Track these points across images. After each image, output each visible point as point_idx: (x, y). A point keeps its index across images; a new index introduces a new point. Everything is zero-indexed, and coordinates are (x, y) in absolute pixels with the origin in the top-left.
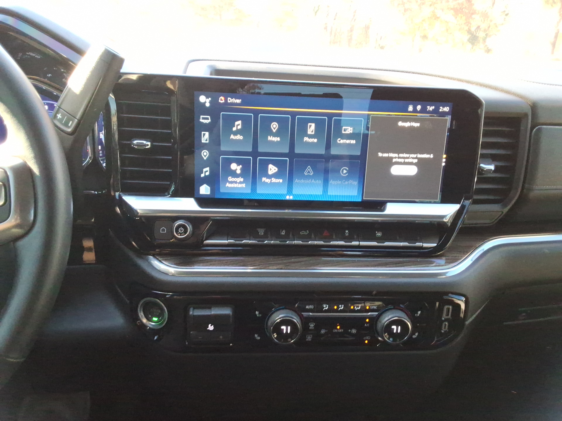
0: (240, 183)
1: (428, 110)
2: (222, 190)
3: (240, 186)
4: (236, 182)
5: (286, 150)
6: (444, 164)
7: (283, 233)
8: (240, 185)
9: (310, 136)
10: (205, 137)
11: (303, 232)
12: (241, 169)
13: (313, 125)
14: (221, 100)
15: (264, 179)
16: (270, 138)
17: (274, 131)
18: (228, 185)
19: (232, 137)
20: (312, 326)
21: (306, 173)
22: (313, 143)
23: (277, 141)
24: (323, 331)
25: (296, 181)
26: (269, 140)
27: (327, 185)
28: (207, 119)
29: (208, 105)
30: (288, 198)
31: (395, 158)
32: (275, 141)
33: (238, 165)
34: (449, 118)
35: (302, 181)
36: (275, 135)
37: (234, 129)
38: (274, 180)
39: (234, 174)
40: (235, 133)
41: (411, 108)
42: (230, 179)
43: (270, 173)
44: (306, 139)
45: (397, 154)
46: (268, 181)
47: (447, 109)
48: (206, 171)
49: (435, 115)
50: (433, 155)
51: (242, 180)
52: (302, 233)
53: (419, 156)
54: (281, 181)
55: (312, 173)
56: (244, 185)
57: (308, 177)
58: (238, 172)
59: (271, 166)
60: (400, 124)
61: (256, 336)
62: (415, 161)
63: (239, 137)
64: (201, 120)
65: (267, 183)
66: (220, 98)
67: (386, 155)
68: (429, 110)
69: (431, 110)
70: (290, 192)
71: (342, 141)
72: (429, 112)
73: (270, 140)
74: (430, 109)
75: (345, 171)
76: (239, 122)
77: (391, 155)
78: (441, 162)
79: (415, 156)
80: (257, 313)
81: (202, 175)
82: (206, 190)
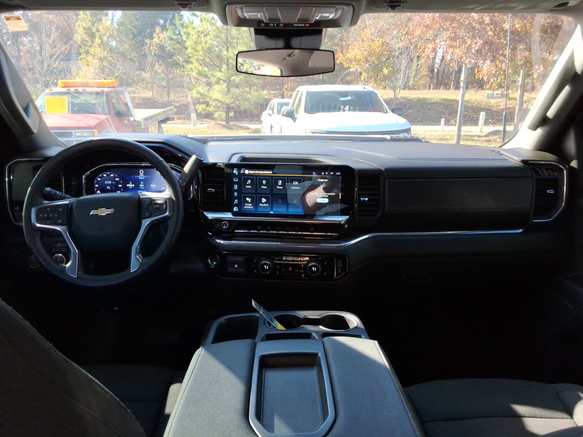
0: (251, 206)
2: (243, 209)
3: (250, 207)
4: (248, 206)
5: (270, 192)
6: (340, 198)
7: (269, 228)
9: (280, 186)
10: (236, 187)
11: (278, 228)
12: (251, 200)
13: (281, 181)
14: (242, 172)
15: (260, 204)
16: (263, 187)
17: (264, 184)
18: (245, 207)
19: (247, 187)
20: (278, 267)
21: (278, 202)
22: (281, 189)
23: (266, 188)
24: (283, 270)
25: (275, 205)
27: (288, 208)
28: (237, 179)
29: (237, 174)
30: (271, 212)
31: (318, 195)
33: (249, 198)
34: (340, 177)
35: (277, 205)
36: (264, 185)
37: (248, 183)
38: (265, 205)
39: (248, 202)
40: (248, 185)
41: (323, 173)
42: (246, 204)
43: (263, 202)
44: (278, 187)
46: (262, 205)
47: (339, 173)
48: (236, 201)
49: (334, 176)
50: (335, 194)
51: (251, 205)
53: (329, 194)
54: (268, 205)
55: (281, 202)
56: (252, 207)
57: (280, 204)
58: (250, 201)
59: (263, 199)
60: (319, 180)
61: (255, 271)
62: (327, 196)
63: (249, 187)
64: (234, 180)
65: (262, 206)
67: (313, 194)
70: (272, 210)
71: (293, 188)
72: (331, 175)
75: (296, 201)
76: (250, 181)
78: (339, 197)
79: (327, 194)
80: (255, 260)
81: (235, 203)
82: (236, 209)
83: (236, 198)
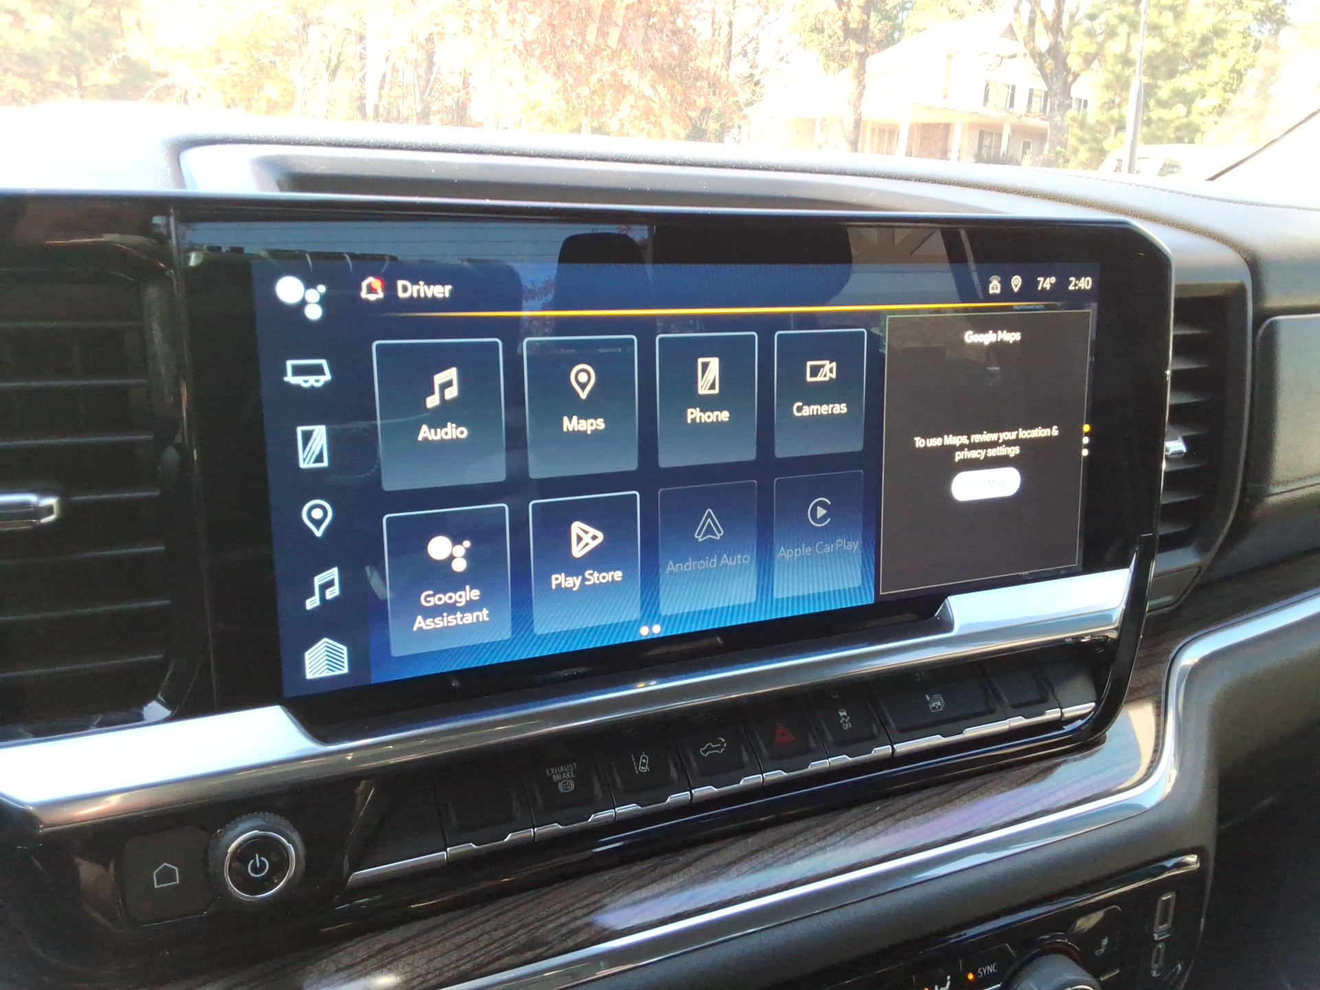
0: (471, 606)
1: (1039, 288)
2: (399, 649)
3: (469, 618)
4: (451, 609)
5: (629, 463)
6: (1085, 452)
7: (644, 765)
8: (468, 615)
9: (708, 404)
10: (314, 445)
11: (709, 748)
12: (469, 555)
13: (714, 363)
14: (371, 290)
15: (558, 579)
16: (571, 424)
17: (583, 395)
18: (420, 623)
19: (425, 433)
21: (699, 534)
22: (718, 424)
23: (595, 432)
25: (671, 567)
26: (565, 429)
27: (769, 570)
28: (318, 371)
29: (314, 312)
30: (644, 631)
31: (962, 447)
32: (589, 432)
33: (457, 540)
34: (1091, 310)
35: (691, 564)
36: (585, 410)
37: (432, 402)
38: (594, 577)
39: (442, 576)
40: (438, 418)
41: (995, 287)
42: (429, 599)
43: (577, 551)
44: (694, 414)
45: (965, 437)
46: (573, 582)
47: (1085, 283)
48: (328, 584)
49: (1059, 304)
50: (1058, 429)
51: (475, 594)
52: (705, 752)
53: (1024, 434)
54: (618, 575)
55: (719, 532)
56: (483, 615)
57: (710, 548)
58: (460, 565)
59: (577, 527)
60: (970, 337)
62: (1014, 451)
63: (453, 432)
64: (290, 379)
65: (569, 590)
66: (364, 284)
67: (935, 442)
68: (1042, 287)
69: (1048, 289)
70: (650, 614)
71: (807, 411)
72: (1044, 295)
73: (571, 429)
74: (1045, 286)
75: (821, 512)
76: (451, 374)
77: (951, 440)
78: (1080, 446)
79: (1011, 436)
81: (312, 603)
82: (332, 659)
83: (321, 553)
